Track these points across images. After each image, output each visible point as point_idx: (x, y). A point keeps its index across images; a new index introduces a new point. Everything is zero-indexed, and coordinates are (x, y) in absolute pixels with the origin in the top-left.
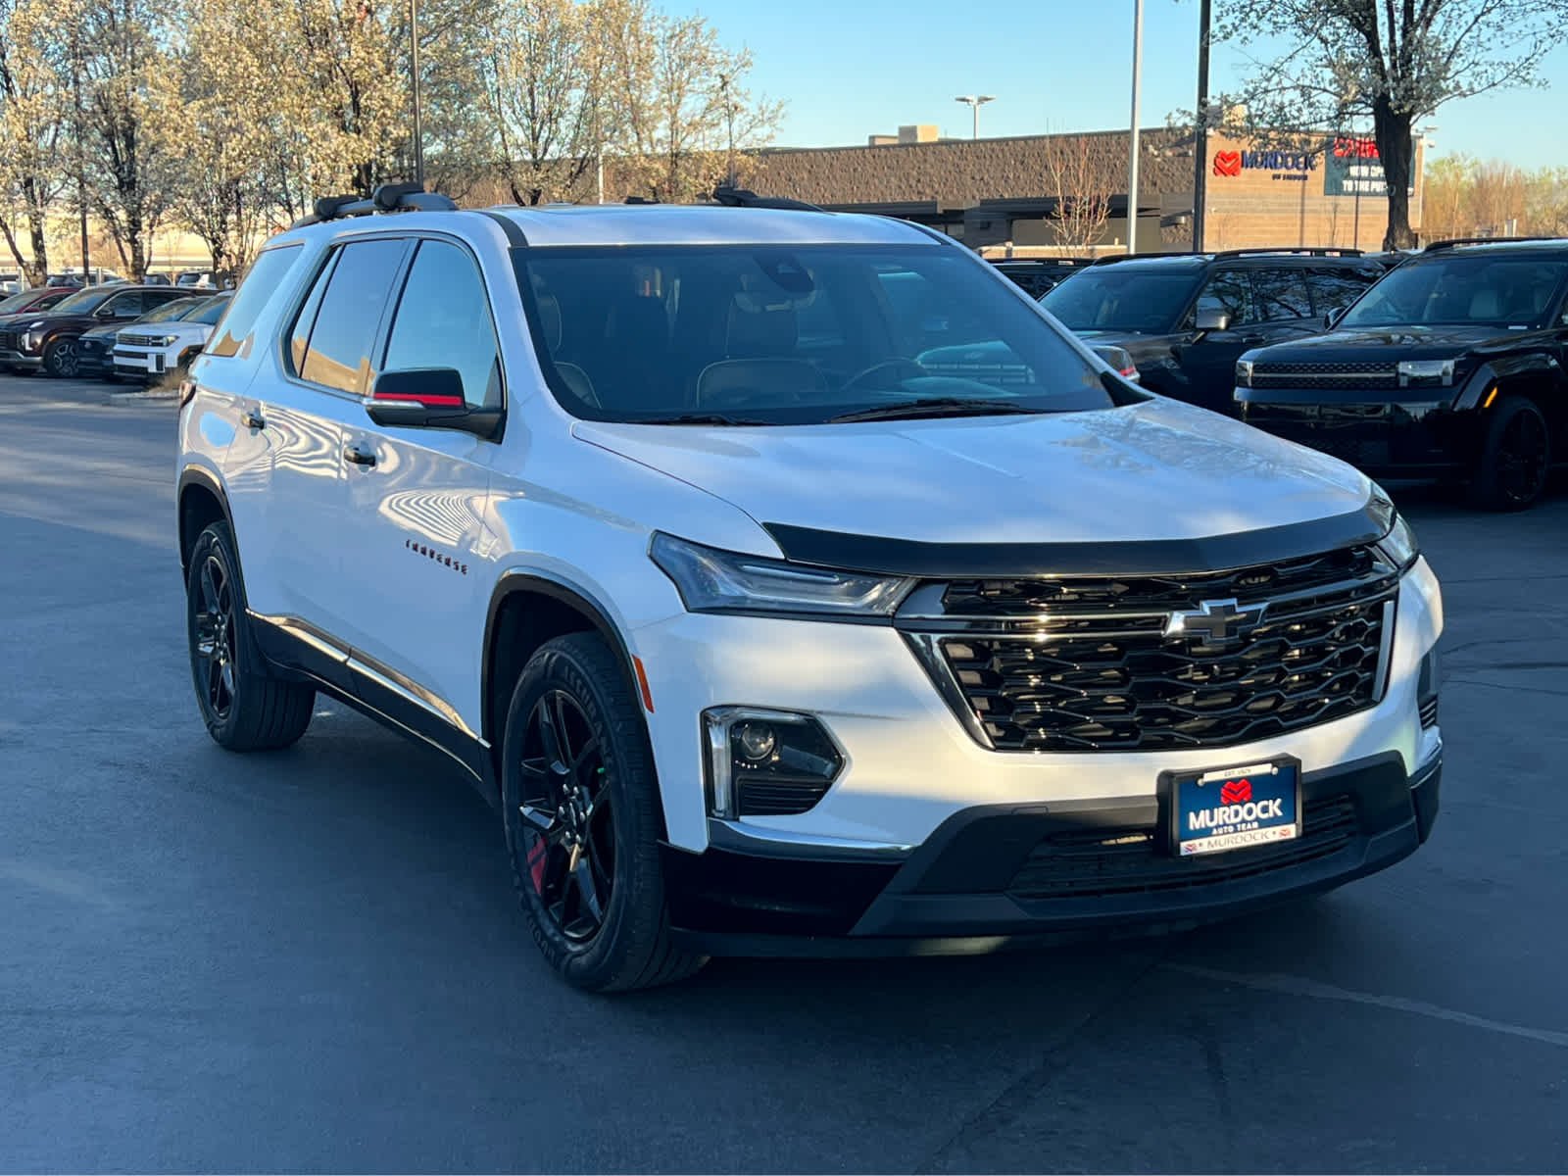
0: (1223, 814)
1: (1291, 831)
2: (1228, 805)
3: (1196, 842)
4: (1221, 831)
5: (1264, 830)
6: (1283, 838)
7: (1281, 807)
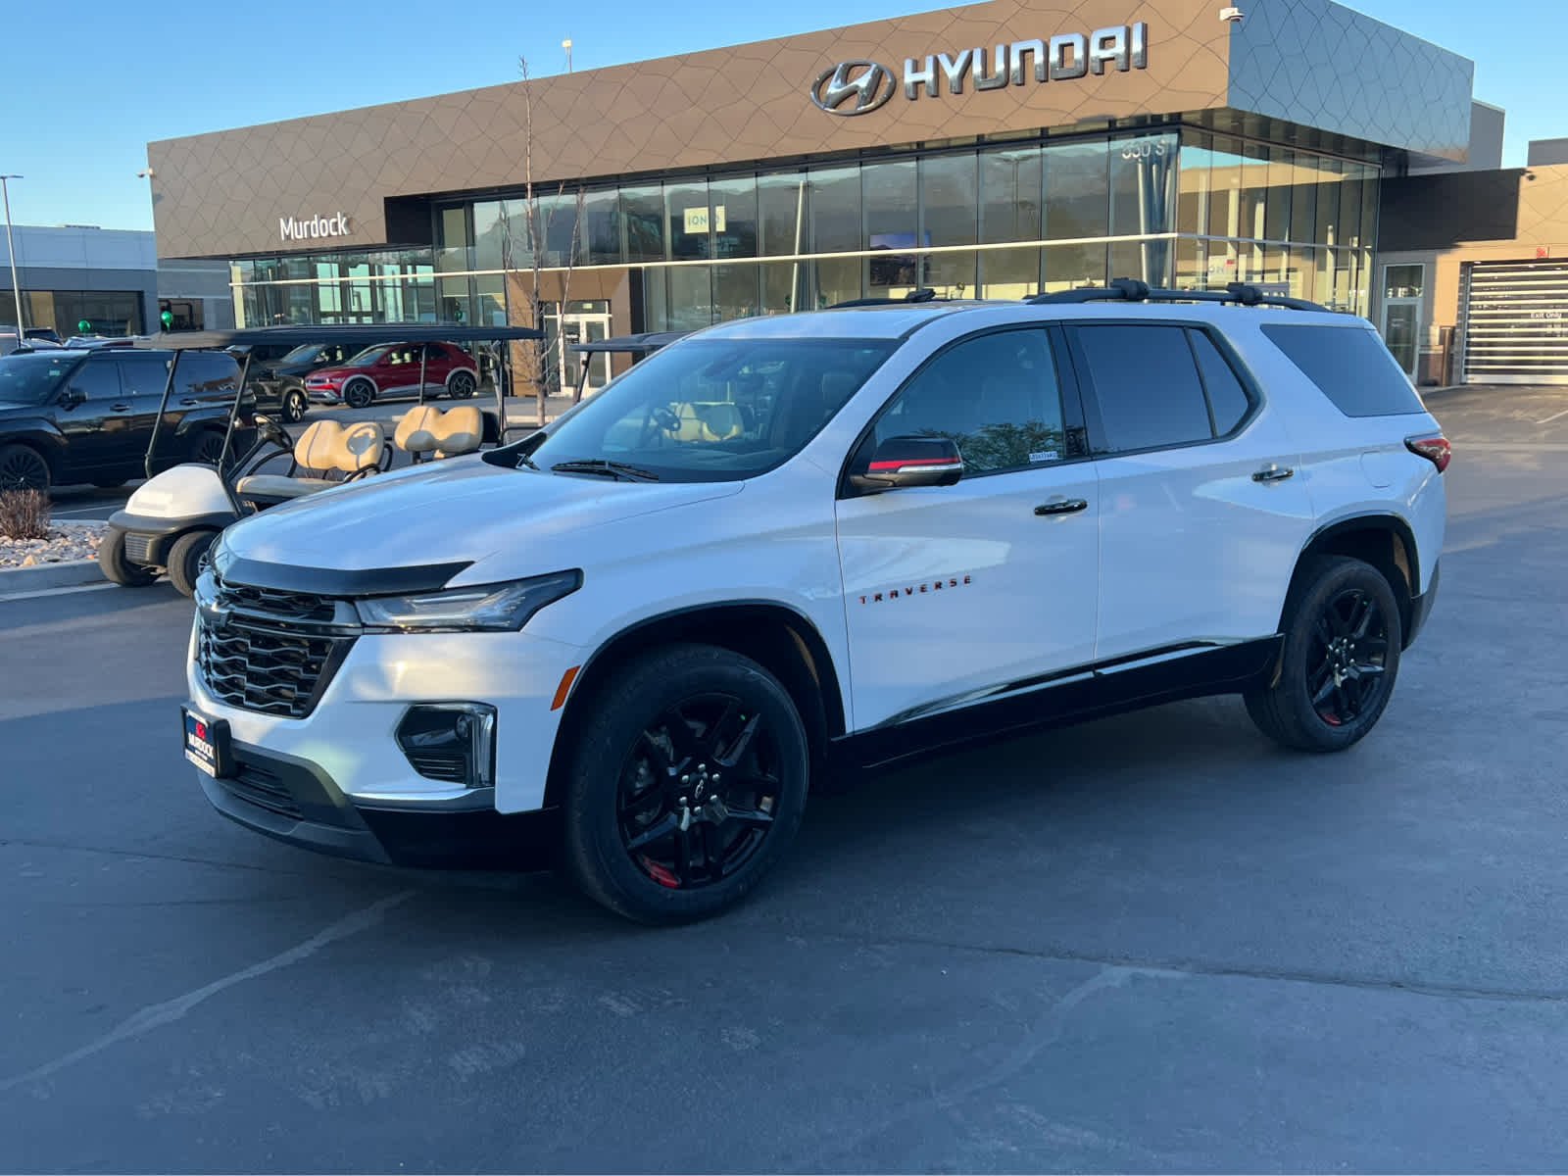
0: (200, 743)
1: (213, 772)
3: (190, 753)
4: (197, 753)
5: (207, 764)
6: (210, 774)
7: (213, 751)
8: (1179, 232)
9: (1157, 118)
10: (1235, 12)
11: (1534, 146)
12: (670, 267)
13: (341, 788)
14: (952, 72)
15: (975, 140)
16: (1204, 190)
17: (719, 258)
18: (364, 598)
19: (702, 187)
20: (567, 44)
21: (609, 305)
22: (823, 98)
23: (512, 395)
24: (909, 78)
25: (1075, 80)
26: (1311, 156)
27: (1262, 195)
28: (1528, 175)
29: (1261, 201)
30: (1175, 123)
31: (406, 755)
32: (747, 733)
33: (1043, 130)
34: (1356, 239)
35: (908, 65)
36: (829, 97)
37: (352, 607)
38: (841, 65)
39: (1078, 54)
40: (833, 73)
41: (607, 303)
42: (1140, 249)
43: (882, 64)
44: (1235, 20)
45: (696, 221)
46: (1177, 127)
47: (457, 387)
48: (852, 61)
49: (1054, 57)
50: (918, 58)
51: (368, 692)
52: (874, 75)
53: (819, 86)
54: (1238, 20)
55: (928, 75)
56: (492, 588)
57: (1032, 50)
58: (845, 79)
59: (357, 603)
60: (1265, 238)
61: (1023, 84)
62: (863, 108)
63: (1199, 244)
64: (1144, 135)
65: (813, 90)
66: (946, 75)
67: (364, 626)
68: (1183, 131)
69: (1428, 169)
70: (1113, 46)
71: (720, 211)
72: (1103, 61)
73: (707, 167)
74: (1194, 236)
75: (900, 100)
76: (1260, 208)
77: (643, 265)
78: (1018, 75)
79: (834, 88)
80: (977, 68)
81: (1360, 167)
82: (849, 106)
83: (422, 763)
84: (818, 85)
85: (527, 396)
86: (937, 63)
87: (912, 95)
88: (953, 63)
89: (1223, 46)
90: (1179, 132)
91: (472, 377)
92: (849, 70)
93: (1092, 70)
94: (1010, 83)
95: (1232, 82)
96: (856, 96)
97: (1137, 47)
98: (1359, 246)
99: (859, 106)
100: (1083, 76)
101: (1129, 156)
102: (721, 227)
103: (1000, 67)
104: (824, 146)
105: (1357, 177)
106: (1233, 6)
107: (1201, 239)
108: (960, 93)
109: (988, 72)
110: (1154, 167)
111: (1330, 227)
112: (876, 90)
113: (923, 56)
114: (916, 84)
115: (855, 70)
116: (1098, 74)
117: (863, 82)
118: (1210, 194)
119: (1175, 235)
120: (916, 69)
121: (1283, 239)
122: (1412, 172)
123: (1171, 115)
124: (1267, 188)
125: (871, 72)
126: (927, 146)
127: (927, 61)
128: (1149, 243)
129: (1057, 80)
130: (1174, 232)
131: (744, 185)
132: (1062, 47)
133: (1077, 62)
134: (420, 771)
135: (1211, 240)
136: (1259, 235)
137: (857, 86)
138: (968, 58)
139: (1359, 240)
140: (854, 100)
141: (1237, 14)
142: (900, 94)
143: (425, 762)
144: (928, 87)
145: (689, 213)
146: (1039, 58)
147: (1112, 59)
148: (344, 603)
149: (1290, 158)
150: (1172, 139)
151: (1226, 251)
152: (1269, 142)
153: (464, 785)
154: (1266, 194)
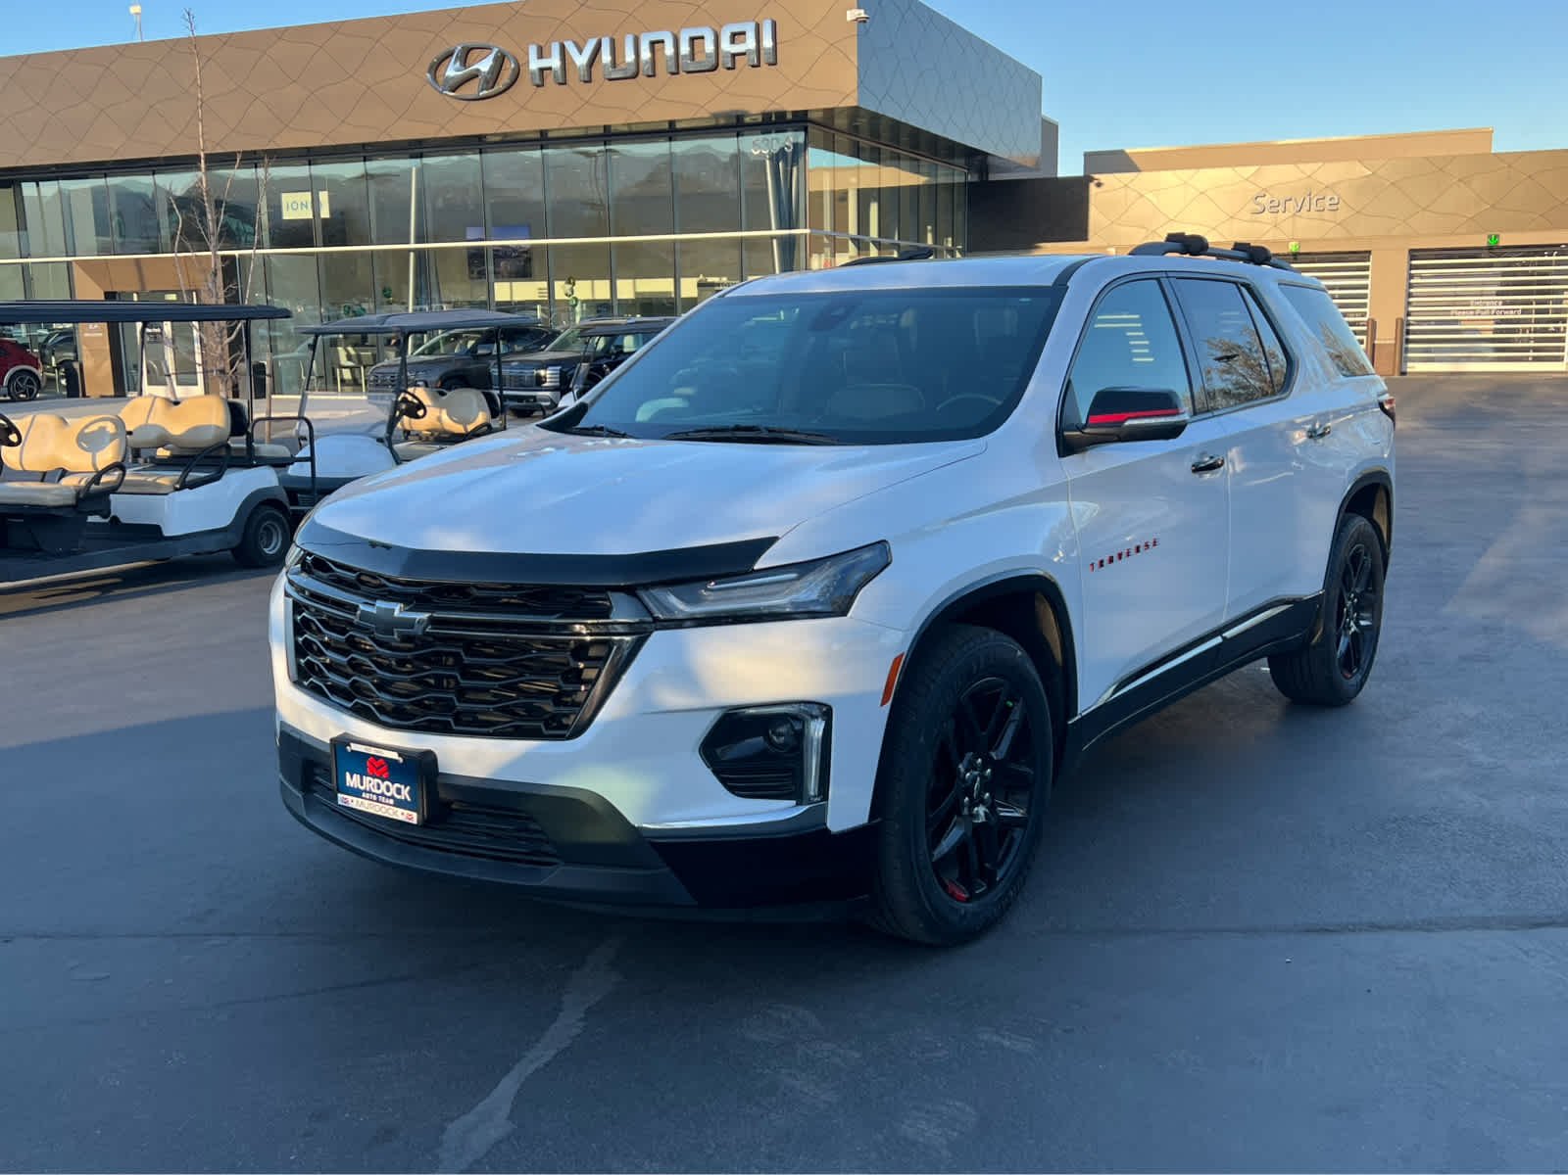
0: (370, 783)
1: (413, 818)
2: (374, 777)
3: (350, 798)
4: (367, 796)
5: (396, 809)
6: (407, 821)
7: (410, 793)
8: (810, 228)
9: (781, 115)
10: (862, 13)
11: (1089, 157)
12: (268, 255)
13: (629, 819)
14: (581, 60)
15: (601, 131)
16: (828, 189)
17: (324, 246)
18: (646, 587)
19: (301, 171)
20: (135, 9)
21: (197, 295)
22: (440, 79)
23: (84, 395)
24: (535, 64)
25: (707, 73)
26: (912, 159)
27: (875, 194)
28: (1096, 181)
29: (875, 201)
30: (799, 120)
31: (714, 772)
32: (1014, 721)
33: (672, 123)
34: (950, 239)
35: (533, 51)
36: (447, 79)
37: (634, 600)
38: (459, 48)
39: (709, 47)
40: (451, 55)
41: (194, 293)
42: (772, 243)
43: (506, 49)
44: (861, 21)
45: (294, 206)
46: (804, 124)
47: (18, 388)
48: (470, 45)
49: (685, 49)
50: (542, 44)
51: (673, 698)
52: (496, 59)
53: (436, 67)
54: (865, 22)
55: (555, 62)
56: (804, 568)
57: (662, 42)
58: (464, 64)
59: (643, 594)
60: (880, 235)
61: (654, 76)
62: (485, 92)
63: (826, 240)
64: (770, 132)
65: (429, 72)
66: (573, 62)
67: (656, 620)
68: (809, 129)
69: (1004, 175)
70: (744, 41)
71: (324, 196)
72: (734, 55)
73: (308, 149)
74: (821, 232)
75: (524, 85)
76: (874, 208)
77: (236, 253)
78: (648, 66)
79: (452, 71)
80: (606, 57)
81: (951, 171)
82: (472, 89)
83: (731, 780)
84: (434, 68)
85: (103, 397)
86: (563, 49)
87: (538, 82)
88: (580, 51)
89: (852, 47)
90: (806, 130)
91: (36, 377)
92: (468, 53)
93: (723, 64)
94: (640, 76)
95: (861, 83)
96: (476, 80)
97: (767, 43)
98: (953, 245)
99: (482, 90)
100: (713, 70)
101: (758, 152)
102: (325, 213)
103: (630, 57)
104: (443, 131)
105: (949, 180)
106: (859, 8)
107: (828, 237)
108: (589, 81)
109: (617, 62)
110: (781, 164)
111: (929, 228)
112: (498, 74)
113: (549, 42)
114: (542, 70)
115: (474, 54)
116: (729, 69)
117: (485, 66)
118: (833, 192)
119: (807, 231)
120: (540, 56)
121: (893, 238)
122: (993, 177)
123: (795, 113)
124: (879, 189)
125: (492, 56)
126: (550, 135)
127: (553, 46)
128: (780, 238)
129: (689, 72)
130: (806, 228)
131: (352, 169)
132: (692, 40)
133: (708, 56)
134: (732, 790)
135: (837, 237)
136: (874, 232)
137: (478, 70)
138: (595, 47)
139: (953, 240)
140: (474, 85)
141: (863, 16)
142: (524, 79)
143: (739, 778)
144: (555, 72)
145: (287, 198)
146: (669, 50)
147: (744, 54)
148: (622, 594)
149: (895, 160)
150: (800, 137)
151: (848, 248)
152: (879, 143)
153: (794, 802)
154: (878, 194)
